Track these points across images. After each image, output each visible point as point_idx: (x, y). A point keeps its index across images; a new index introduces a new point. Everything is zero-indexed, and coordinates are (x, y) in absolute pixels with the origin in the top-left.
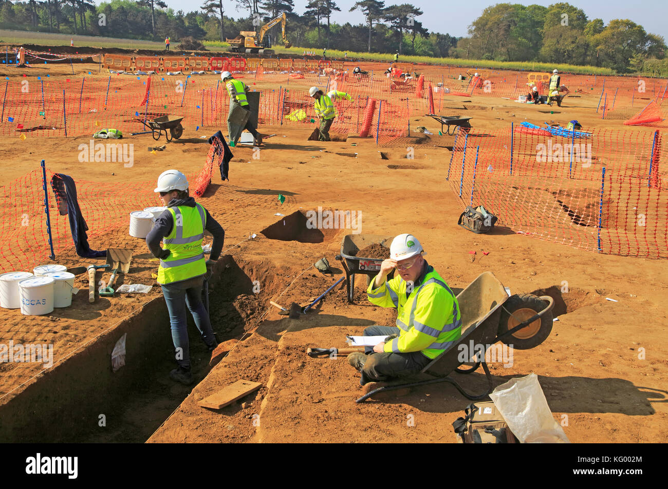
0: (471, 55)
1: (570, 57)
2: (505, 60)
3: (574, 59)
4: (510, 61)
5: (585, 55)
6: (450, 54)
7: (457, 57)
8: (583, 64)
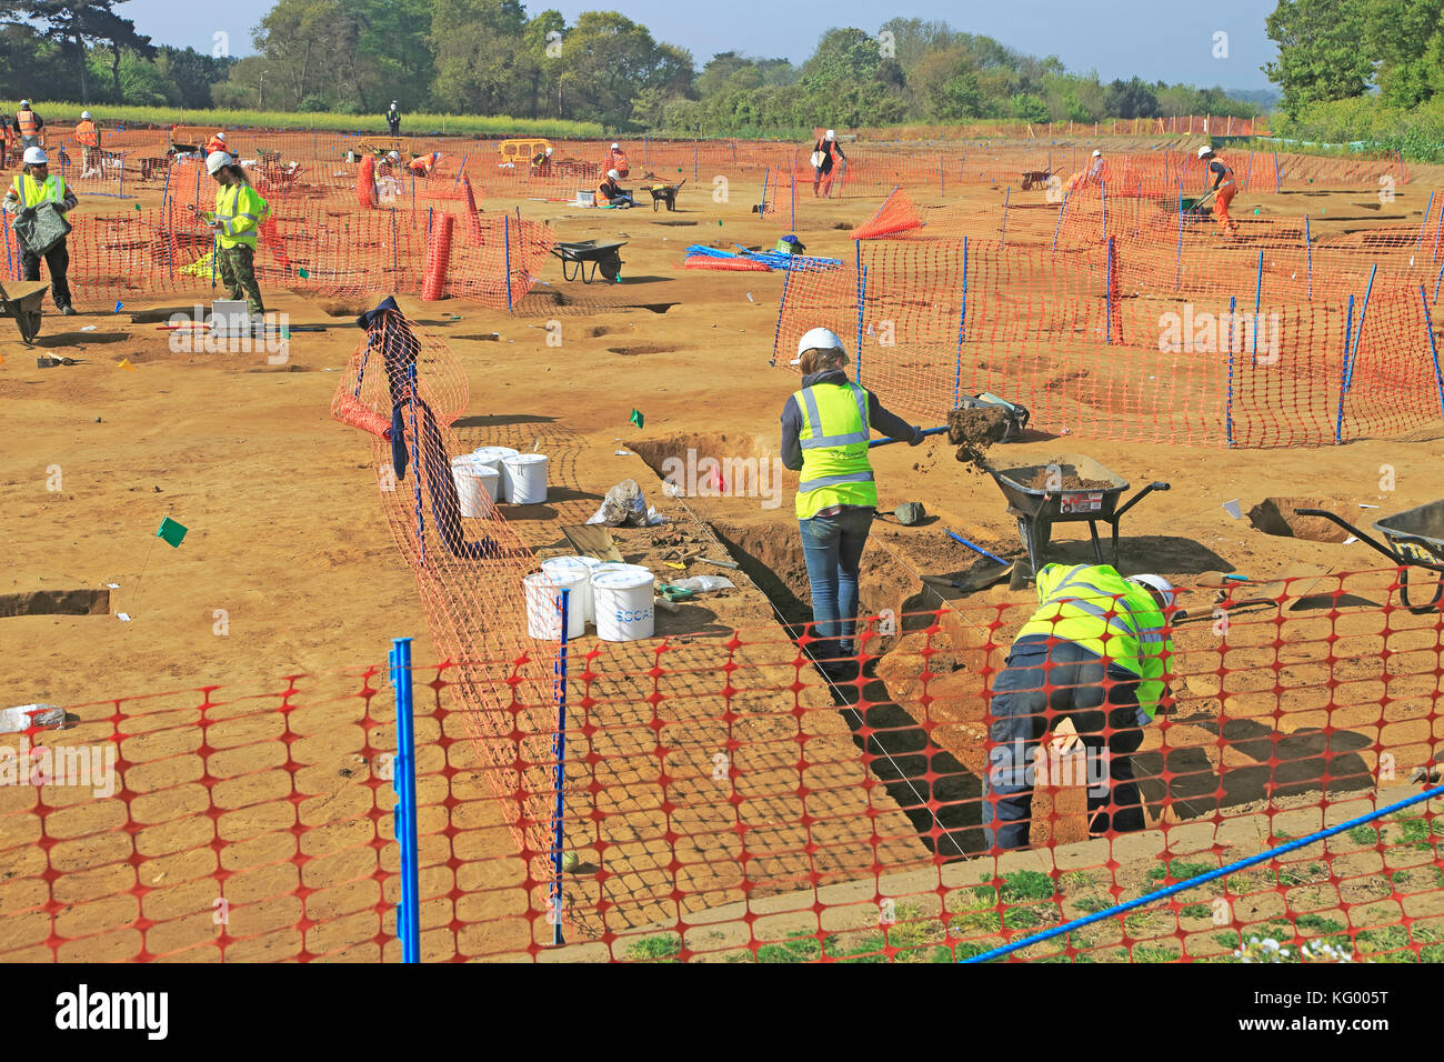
0: (269, 102)
1: (502, 100)
2: (359, 112)
3: (511, 105)
4: (366, 113)
5: (534, 93)
6: (215, 100)
7: (236, 105)
8: (533, 113)
